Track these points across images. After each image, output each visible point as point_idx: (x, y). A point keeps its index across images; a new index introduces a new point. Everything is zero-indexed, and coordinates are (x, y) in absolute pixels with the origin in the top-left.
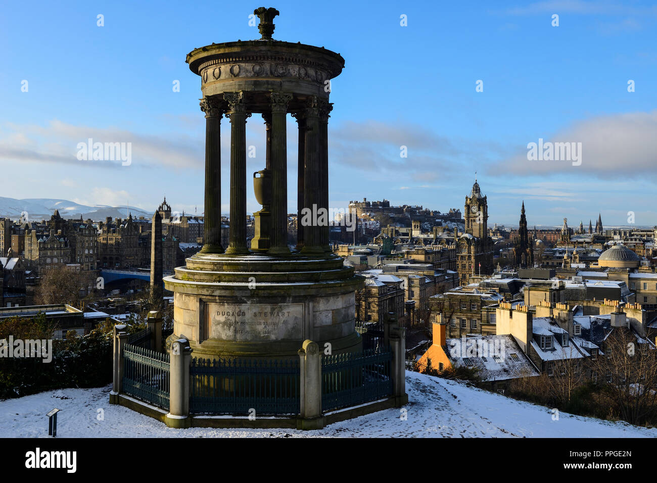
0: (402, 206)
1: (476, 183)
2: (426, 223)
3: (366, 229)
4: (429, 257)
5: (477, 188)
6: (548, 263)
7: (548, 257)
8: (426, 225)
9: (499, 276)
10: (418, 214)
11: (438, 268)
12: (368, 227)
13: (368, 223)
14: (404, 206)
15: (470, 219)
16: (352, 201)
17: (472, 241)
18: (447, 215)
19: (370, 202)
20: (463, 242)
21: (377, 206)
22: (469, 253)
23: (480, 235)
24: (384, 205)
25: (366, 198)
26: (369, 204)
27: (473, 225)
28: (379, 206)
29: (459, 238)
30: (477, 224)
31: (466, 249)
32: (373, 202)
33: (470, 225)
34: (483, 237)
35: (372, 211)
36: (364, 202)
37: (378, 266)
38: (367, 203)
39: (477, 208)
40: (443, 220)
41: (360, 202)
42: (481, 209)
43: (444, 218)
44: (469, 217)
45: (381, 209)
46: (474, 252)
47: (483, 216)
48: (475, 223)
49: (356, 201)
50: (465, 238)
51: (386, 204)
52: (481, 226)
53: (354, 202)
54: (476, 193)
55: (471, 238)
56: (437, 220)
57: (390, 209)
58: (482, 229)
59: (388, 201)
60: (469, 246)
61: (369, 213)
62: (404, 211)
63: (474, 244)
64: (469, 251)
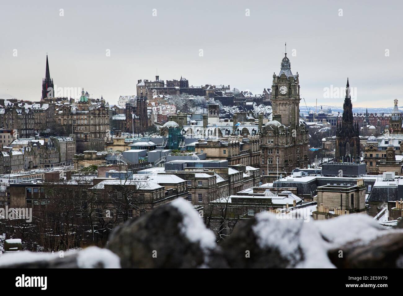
0: (204, 86)
1: (286, 57)
2: (234, 107)
3: (159, 115)
4: (225, 151)
5: (286, 64)
6: (371, 155)
7: (371, 148)
8: (234, 109)
9: (299, 174)
10: (224, 96)
11: (236, 164)
12: (161, 113)
13: (161, 109)
14: (207, 86)
15: (278, 103)
16: (141, 80)
17: (280, 129)
18: (260, 97)
19: (163, 81)
20: (269, 132)
21: (173, 85)
22: (276, 145)
23: (291, 122)
24: (181, 85)
25: (158, 76)
26: (162, 83)
27: (281, 110)
28: (175, 85)
29: (264, 126)
30: (287, 109)
31: (272, 140)
32: (167, 81)
33: (279, 110)
34: (295, 124)
35: (166, 92)
36: (155, 80)
37: (160, 163)
38: (160, 83)
39: (287, 89)
40: (255, 103)
41: (151, 81)
42: (292, 89)
43: (256, 100)
44: (276, 100)
45: (178, 90)
46: (282, 143)
47: (294, 99)
48: (284, 107)
49: (146, 80)
50: (272, 126)
51: (184, 84)
52: (292, 111)
53: (143, 81)
54: (285, 70)
55: (279, 126)
56: (246, 103)
57: (188, 90)
58: (293, 115)
59: (187, 79)
60: (276, 136)
61: (163, 94)
62: (207, 92)
63: (282, 134)
64: (276, 142)
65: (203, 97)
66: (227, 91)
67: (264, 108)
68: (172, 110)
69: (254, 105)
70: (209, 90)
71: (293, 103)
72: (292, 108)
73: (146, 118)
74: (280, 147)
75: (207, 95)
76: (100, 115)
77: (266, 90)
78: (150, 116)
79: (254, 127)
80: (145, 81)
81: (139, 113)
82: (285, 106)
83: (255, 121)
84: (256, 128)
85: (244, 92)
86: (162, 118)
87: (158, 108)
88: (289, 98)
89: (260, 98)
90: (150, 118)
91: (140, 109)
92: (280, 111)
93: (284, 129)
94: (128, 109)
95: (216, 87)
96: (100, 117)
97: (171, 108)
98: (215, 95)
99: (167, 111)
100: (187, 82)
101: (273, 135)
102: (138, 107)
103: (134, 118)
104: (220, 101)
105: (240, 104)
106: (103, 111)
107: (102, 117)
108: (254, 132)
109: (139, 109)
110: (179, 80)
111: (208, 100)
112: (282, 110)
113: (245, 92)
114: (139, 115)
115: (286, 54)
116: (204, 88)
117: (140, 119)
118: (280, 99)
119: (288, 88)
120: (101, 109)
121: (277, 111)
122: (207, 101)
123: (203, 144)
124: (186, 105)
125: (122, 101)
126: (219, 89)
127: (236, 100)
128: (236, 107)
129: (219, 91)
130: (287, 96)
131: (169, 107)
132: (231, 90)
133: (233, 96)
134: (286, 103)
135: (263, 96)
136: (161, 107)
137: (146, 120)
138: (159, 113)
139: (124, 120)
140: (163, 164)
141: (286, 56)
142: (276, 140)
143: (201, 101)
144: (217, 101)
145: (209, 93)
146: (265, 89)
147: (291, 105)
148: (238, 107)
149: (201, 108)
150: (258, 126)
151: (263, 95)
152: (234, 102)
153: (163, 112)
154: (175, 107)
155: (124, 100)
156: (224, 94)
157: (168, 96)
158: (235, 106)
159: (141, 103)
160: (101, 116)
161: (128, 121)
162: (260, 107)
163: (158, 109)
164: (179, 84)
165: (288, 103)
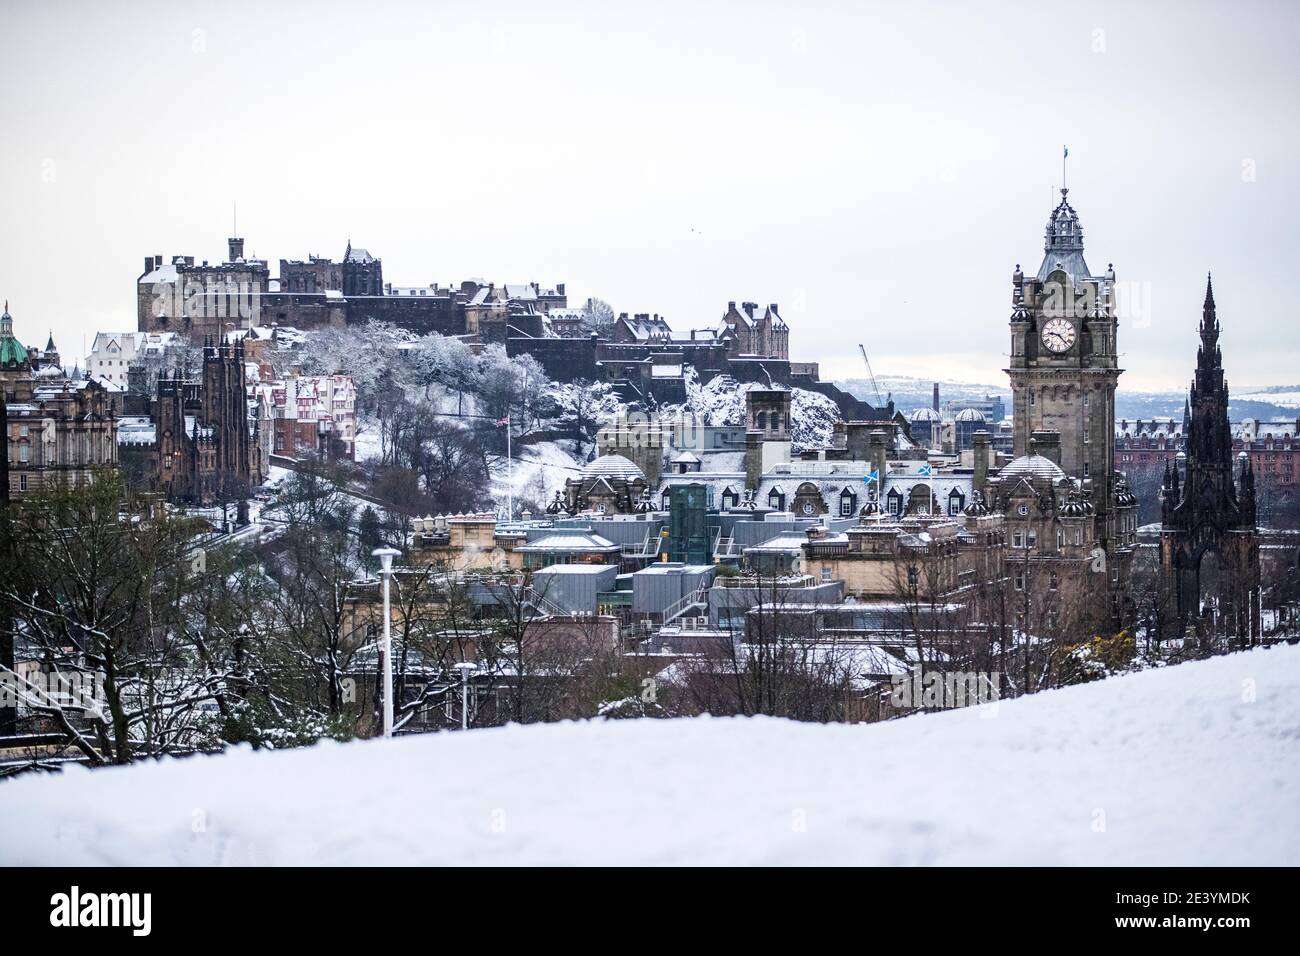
1: (1065, 205)
2: (598, 386)
3: (280, 422)
8: (597, 396)
10: (549, 334)
12: (291, 411)
13: (291, 393)
14: (470, 287)
15: (1037, 384)
16: (159, 259)
17: (1063, 491)
18: (711, 342)
19: (265, 263)
20: (1020, 500)
21: (310, 285)
22: (1044, 554)
23: (1086, 465)
24: (348, 283)
25: (242, 240)
26: (260, 273)
27: (1049, 415)
28: (319, 284)
29: (998, 479)
30: (1071, 410)
31: (1032, 535)
32: (283, 262)
33: (1039, 414)
34: (1103, 471)
35: (282, 316)
36: (227, 260)
37: (682, 616)
38: (253, 271)
39: (1072, 331)
40: (692, 369)
41: (205, 263)
42: (1094, 333)
43: (697, 354)
44: (1031, 376)
45: (336, 305)
46: (1073, 545)
47: (1102, 370)
48: (1062, 402)
49: (186, 259)
50: (1030, 478)
51: (360, 275)
52: (1091, 419)
53: (167, 261)
54: (1062, 255)
55: (1058, 480)
56: (654, 367)
57: (385, 307)
58: (1096, 434)
59: (375, 256)
60: (1045, 519)
61: (270, 326)
62: (473, 317)
63: (1071, 509)
64: (1047, 544)
65: (455, 341)
66: (555, 312)
67: (730, 396)
68: (339, 398)
69: (688, 378)
70: (481, 309)
71: (1097, 386)
72: (1094, 406)
73: (241, 435)
74: (1062, 562)
75: (470, 331)
76: (85, 424)
77: (737, 307)
78: (256, 427)
79: (955, 483)
80: (181, 261)
81: (211, 414)
82: (1066, 398)
83: (930, 459)
84: (964, 486)
85: (631, 317)
86: (297, 436)
87: (277, 391)
88: (1083, 366)
89: (715, 344)
90: (256, 435)
91: (217, 394)
92: (1047, 419)
93: (1075, 489)
94: (169, 394)
95: (513, 295)
96: (85, 430)
97: (336, 390)
98: (512, 333)
99: (319, 407)
100: (376, 266)
101: (1034, 512)
102: (210, 385)
103: (195, 434)
104: (538, 357)
105: (625, 373)
106: (94, 405)
107: (93, 430)
108: (956, 502)
109: (211, 395)
110: (338, 258)
111: (477, 353)
112: (1053, 413)
113: (636, 316)
114: (214, 421)
115: (1065, 192)
116: (460, 298)
117: (216, 440)
118: (1044, 370)
119: (1076, 329)
120: (89, 396)
121: (1034, 420)
122: (477, 359)
123: (830, 545)
124: (386, 374)
125: (105, 355)
126: (525, 303)
127: (606, 353)
128: (606, 386)
129: (526, 314)
130: (1072, 359)
131: (324, 384)
132: (575, 306)
133: (594, 334)
134: (1070, 388)
135: (727, 338)
136: (292, 385)
137: (241, 445)
138: (281, 412)
139: (146, 444)
140: (694, 619)
141: (1064, 199)
142: (1047, 535)
143: (449, 361)
144: (520, 358)
145: (481, 323)
146: (732, 305)
147: (1090, 396)
148: (615, 389)
149: (447, 392)
150: (970, 476)
151: (727, 332)
152: (598, 363)
153: (301, 409)
154: (351, 387)
155: (114, 351)
156: (548, 325)
157: (293, 335)
158: (603, 381)
159: (224, 368)
160: (88, 425)
161: (164, 451)
162: (716, 389)
163: (279, 397)
164: (339, 276)
165: (1078, 385)
